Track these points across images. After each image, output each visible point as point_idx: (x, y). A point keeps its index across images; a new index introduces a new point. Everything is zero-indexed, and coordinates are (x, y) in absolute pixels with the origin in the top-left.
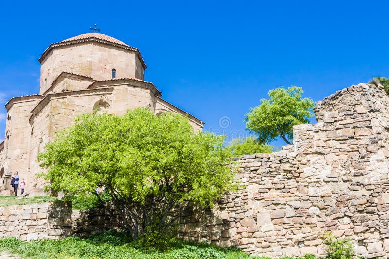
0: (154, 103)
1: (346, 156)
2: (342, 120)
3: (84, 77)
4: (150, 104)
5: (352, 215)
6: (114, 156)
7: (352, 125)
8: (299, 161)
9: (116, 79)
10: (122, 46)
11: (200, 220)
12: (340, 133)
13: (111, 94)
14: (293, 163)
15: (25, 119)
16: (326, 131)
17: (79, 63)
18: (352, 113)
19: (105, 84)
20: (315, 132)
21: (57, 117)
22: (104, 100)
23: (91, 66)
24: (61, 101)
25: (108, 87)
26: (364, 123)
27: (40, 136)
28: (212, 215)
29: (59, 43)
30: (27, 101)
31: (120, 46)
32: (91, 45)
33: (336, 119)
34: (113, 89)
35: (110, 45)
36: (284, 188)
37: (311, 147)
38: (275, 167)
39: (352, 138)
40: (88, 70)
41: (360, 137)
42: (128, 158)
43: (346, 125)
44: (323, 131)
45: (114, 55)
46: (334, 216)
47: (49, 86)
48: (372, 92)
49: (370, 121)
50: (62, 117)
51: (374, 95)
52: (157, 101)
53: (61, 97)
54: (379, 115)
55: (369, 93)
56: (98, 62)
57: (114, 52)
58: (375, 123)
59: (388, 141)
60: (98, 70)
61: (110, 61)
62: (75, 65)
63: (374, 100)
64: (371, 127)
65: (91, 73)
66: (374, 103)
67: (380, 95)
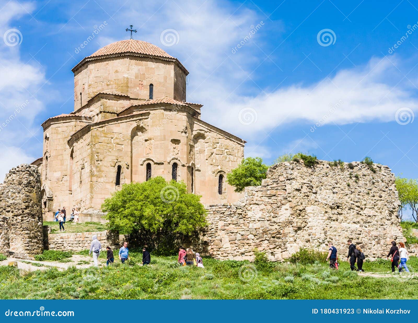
0: (192, 125)
1: (270, 206)
2: (271, 185)
3: (121, 96)
4: (186, 127)
5: (269, 239)
7: (276, 188)
8: (246, 208)
10: (159, 58)
11: (192, 241)
12: (269, 192)
13: (147, 118)
14: (243, 209)
15: (64, 141)
16: (262, 191)
17: (115, 80)
18: (277, 181)
19: (142, 108)
20: (256, 192)
21: (97, 146)
22: (141, 125)
23: (127, 83)
24: (101, 129)
25: (144, 112)
26: (282, 187)
27: (81, 162)
28: (199, 239)
31: (157, 57)
32: (127, 60)
33: (268, 184)
34: (149, 114)
35: (147, 58)
36: (237, 223)
37: (253, 200)
38: (233, 212)
39: (275, 195)
40: (125, 88)
41: (278, 195)
43: (272, 188)
44: (260, 191)
45: (152, 68)
46: (260, 240)
47: (85, 103)
48: (291, 167)
49: (285, 186)
50: (102, 145)
51: (293, 169)
52: (195, 122)
53: (100, 126)
54: (294, 181)
55: (288, 168)
56: (134, 78)
57: (151, 65)
58: (288, 187)
59: (295, 197)
60: (135, 87)
61: (147, 76)
62: (111, 81)
63: (292, 172)
64: (285, 190)
65: (128, 90)
66: (291, 174)
67: (298, 168)
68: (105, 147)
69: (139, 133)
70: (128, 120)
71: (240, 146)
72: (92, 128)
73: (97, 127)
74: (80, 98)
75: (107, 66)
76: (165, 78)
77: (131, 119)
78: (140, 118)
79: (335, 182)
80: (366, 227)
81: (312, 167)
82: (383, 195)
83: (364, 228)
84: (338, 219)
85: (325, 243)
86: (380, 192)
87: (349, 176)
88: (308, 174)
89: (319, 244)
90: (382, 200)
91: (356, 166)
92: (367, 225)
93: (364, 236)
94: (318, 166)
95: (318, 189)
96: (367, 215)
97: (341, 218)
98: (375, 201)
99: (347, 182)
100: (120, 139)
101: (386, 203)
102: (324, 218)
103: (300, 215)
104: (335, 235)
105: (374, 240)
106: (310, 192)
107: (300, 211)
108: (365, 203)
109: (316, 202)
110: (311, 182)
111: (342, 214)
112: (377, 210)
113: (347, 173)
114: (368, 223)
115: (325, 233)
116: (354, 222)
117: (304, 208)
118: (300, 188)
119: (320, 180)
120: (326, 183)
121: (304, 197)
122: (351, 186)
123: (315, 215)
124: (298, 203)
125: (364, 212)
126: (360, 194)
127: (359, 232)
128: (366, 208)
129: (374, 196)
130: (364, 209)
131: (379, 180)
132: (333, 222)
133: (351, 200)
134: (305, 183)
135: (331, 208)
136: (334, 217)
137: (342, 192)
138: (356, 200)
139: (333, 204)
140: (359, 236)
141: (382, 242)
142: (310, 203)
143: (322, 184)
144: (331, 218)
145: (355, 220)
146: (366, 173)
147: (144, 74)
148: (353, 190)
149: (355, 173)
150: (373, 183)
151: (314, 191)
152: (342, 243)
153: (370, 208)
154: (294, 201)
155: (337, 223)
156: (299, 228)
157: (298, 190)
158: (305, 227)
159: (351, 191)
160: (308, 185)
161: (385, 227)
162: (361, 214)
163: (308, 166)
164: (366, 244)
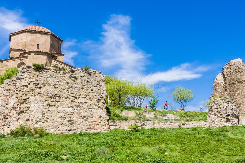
1: (6, 97)
2: (9, 83)
3: (21, 50)
4: (46, 63)
5: (2, 119)
7: (11, 85)
10: (43, 32)
12: (7, 88)
13: (27, 59)
16: (4, 87)
22: (23, 62)
23: (26, 44)
25: (25, 56)
26: (14, 84)
34: (28, 56)
35: (36, 32)
39: (9, 90)
41: (11, 90)
43: (9, 85)
48: (23, 71)
49: (16, 83)
51: (24, 72)
52: (53, 60)
54: (23, 81)
55: (20, 72)
56: (29, 42)
57: (39, 35)
58: (18, 84)
59: (22, 91)
60: (29, 46)
62: (19, 44)
63: (23, 74)
64: (15, 86)
65: (25, 47)
66: (22, 76)
67: (29, 71)
75: (18, 37)
76: (46, 42)
79: (57, 81)
80: (78, 110)
81: (40, 71)
82: (94, 89)
83: (76, 110)
84: (55, 105)
85: (42, 122)
86: (92, 87)
87: (69, 77)
88: (36, 76)
89: (36, 122)
90: (93, 92)
91: (76, 71)
92: (78, 109)
93: (75, 116)
94: (46, 70)
95: (42, 85)
96: (79, 102)
97: (58, 104)
98: (87, 93)
99: (67, 81)
101: (96, 95)
102: (44, 104)
103: (23, 102)
104: (51, 116)
105: (83, 118)
106: (35, 87)
107: (24, 100)
108: (79, 94)
109: (39, 93)
110: (38, 81)
111: (59, 101)
112: (88, 99)
113: (68, 75)
114: (80, 107)
115: (43, 115)
116: (68, 107)
117: (28, 98)
118: (27, 85)
119: (45, 80)
120: (50, 81)
121: (30, 91)
122: (70, 84)
123: (37, 102)
124: (24, 95)
125: (78, 100)
126: (76, 88)
127: (72, 114)
128: (80, 97)
129: (87, 90)
130: (78, 98)
131: (93, 80)
132: (51, 107)
133: (69, 92)
134: (32, 82)
135: (51, 98)
136: (52, 104)
137: (62, 87)
138: (73, 92)
139: (53, 95)
140: (71, 116)
141: (89, 120)
142: (33, 95)
143: (46, 82)
144: (49, 104)
145: (70, 105)
146: (83, 75)
148: (70, 86)
149: (75, 76)
150: (88, 82)
151: (38, 86)
152: (57, 121)
153: (83, 98)
154: (21, 93)
155: (54, 107)
156: (22, 112)
157: (26, 86)
158: (26, 110)
159: (69, 87)
160: (34, 83)
161: (93, 110)
162: (74, 102)
163: (37, 70)
164: (76, 121)
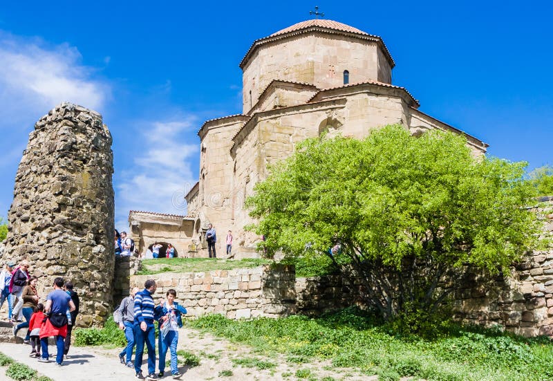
0: (409, 118)
3: (304, 85)
4: (401, 120)
6: (353, 198)
9: (350, 84)
10: (357, 36)
11: (487, 294)
13: (343, 108)
15: (225, 150)
17: (295, 66)
19: (334, 93)
21: (268, 146)
22: (334, 117)
23: (312, 69)
24: (273, 121)
25: (338, 98)
27: (246, 174)
29: (266, 39)
30: (226, 124)
31: (353, 35)
32: (312, 38)
34: (345, 101)
35: (339, 35)
40: (309, 75)
42: (374, 201)
45: (346, 49)
47: (255, 101)
50: (276, 145)
52: (413, 115)
53: (272, 116)
56: (322, 62)
57: (345, 44)
60: (323, 74)
61: (339, 59)
62: (290, 68)
65: (313, 78)
68: (280, 147)
69: (332, 130)
70: (314, 109)
71: (479, 151)
72: (259, 119)
73: (268, 117)
74: (249, 98)
75: (285, 49)
76: (365, 63)
77: (319, 108)
78: (332, 106)
100: (303, 136)
147: (335, 57)
